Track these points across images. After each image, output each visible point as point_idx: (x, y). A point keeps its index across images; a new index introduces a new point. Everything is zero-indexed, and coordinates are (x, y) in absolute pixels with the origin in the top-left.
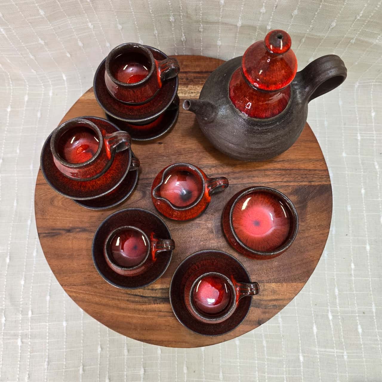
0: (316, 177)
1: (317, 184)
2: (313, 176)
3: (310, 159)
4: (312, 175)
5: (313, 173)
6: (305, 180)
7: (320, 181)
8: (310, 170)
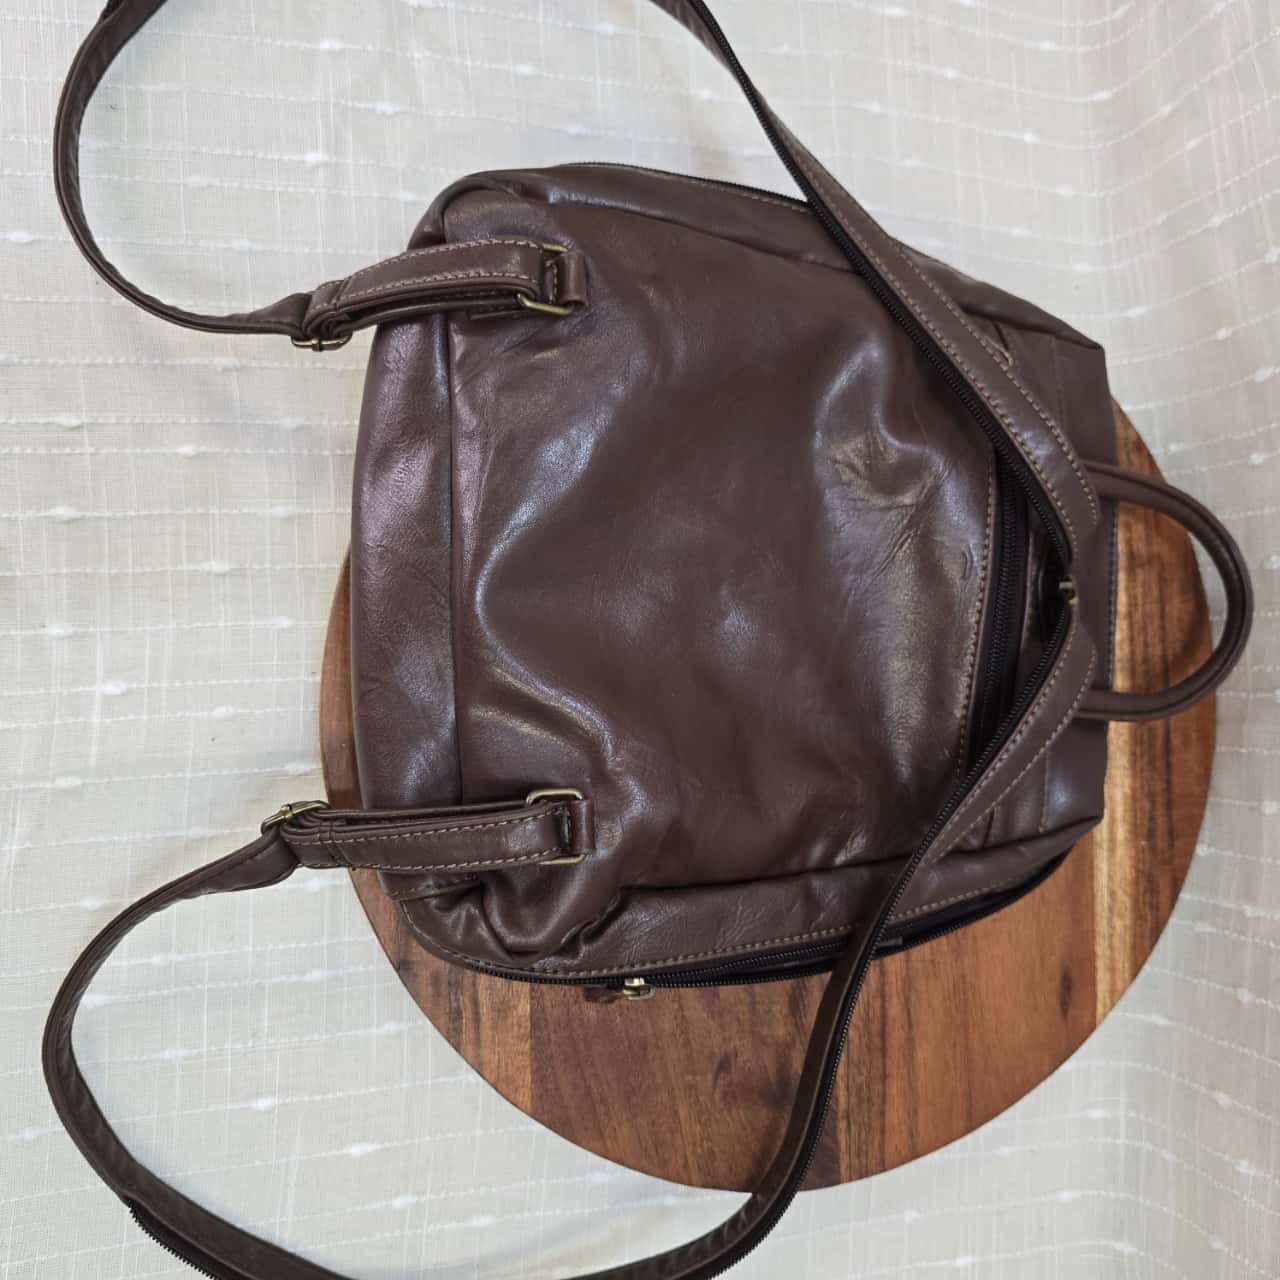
0: (863, 1134)
1: (842, 1138)
2: (864, 1124)
3: (916, 1111)
4: (866, 1119)
5: (876, 1124)
6: (853, 1100)
7: (849, 1148)
8: (883, 1113)
